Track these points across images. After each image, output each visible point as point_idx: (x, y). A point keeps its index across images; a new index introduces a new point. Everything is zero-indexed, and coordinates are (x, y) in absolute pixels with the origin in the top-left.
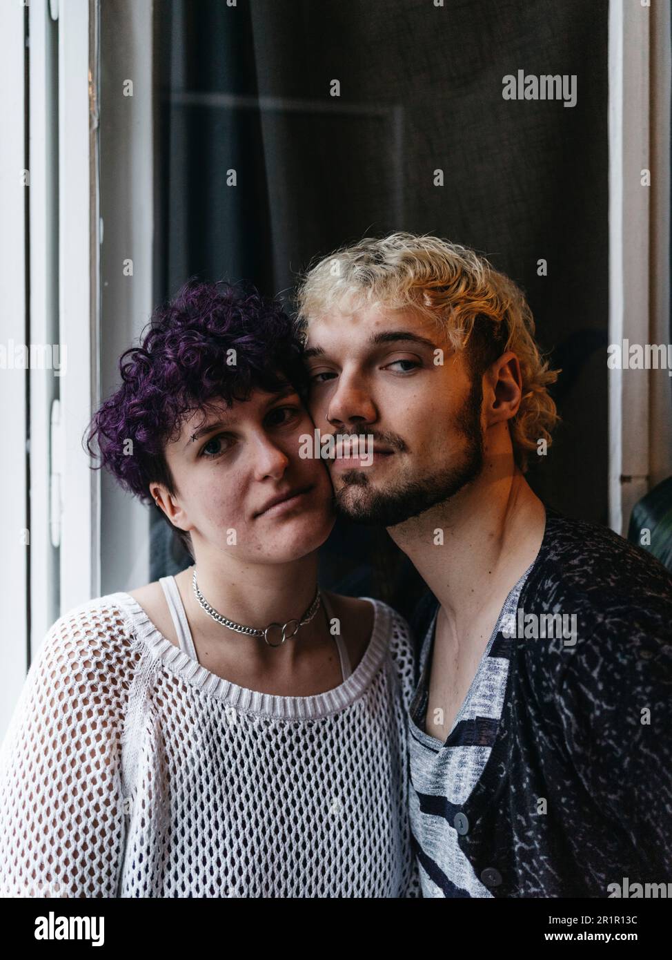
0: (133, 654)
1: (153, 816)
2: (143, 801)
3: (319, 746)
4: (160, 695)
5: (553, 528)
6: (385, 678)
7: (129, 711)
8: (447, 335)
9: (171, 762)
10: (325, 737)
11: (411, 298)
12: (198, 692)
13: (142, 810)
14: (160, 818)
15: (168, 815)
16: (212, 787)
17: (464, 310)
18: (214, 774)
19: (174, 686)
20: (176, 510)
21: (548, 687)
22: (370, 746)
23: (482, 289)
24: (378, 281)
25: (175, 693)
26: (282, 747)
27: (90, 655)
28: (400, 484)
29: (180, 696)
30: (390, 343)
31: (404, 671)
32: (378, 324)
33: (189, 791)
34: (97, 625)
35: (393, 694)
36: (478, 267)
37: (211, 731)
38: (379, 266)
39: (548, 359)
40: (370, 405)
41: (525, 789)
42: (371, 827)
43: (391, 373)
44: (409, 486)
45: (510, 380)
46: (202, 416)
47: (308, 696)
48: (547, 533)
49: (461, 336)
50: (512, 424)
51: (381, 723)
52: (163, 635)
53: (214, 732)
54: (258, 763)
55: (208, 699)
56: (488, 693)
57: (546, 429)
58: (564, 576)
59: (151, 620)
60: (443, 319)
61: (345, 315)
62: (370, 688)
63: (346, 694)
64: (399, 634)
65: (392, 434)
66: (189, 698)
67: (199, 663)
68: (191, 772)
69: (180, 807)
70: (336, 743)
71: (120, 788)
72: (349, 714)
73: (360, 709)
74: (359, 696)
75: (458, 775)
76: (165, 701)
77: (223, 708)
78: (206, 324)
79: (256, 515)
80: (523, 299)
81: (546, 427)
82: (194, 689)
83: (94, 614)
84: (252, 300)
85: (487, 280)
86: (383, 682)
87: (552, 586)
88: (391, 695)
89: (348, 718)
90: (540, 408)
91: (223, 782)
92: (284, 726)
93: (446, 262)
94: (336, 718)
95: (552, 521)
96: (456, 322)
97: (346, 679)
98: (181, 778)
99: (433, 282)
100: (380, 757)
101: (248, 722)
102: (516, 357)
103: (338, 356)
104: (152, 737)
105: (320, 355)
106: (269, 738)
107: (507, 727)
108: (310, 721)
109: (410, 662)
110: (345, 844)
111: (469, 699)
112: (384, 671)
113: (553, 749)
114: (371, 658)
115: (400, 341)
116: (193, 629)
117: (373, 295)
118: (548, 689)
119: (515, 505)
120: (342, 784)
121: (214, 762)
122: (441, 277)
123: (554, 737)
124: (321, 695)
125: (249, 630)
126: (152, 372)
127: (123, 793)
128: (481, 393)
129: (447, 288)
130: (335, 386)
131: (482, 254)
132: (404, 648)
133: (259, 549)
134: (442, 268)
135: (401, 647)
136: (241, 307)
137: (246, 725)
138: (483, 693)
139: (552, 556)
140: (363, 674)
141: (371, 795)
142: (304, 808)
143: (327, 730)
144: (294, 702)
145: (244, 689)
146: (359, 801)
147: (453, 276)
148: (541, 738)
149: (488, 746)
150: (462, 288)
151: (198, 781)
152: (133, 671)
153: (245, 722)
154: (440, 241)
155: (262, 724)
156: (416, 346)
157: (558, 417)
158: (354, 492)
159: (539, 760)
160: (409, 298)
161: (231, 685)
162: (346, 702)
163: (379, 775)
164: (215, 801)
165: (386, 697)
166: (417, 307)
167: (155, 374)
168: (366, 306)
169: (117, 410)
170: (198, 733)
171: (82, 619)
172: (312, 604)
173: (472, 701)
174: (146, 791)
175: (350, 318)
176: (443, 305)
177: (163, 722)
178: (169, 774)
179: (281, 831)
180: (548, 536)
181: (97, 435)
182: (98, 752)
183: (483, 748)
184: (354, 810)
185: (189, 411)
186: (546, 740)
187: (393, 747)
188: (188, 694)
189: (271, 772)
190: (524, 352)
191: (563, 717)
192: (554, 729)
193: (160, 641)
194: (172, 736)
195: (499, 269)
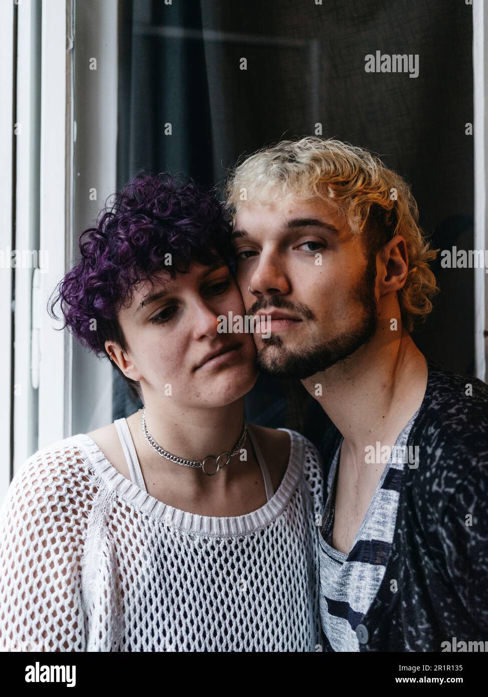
0: (91, 488)
1: (109, 629)
2: (101, 616)
3: (249, 557)
4: (115, 522)
5: (434, 379)
6: (300, 497)
7: (88, 537)
8: (347, 221)
9: (124, 580)
10: (254, 550)
11: (318, 191)
12: (147, 518)
13: (100, 624)
14: (116, 630)
15: (122, 627)
16: (160, 600)
17: (361, 201)
18: (161, 588)
19: (127, 514)
20: (127, 363)
21: (432, 519)
22: (290, 555)
23: (376, 184)
24: (291, 175)
25: (127, 520)
26: (218, 561)
27: (54, 489)
28: (309, 346)
29: (131, 522)
30: (301, 228)
31: (315, 490)
32: (290, 212)
33: (141, 604)
34: (60, 464)
35: (307, 509)
36: (373, 166)
37: (159, 551)
38: (292, 164)
39: (429, 240)
40: (284, 279)
41: (415, 605)
42: (292, 625)
43: (302, 252)
44: (317, 347)
45: (399, 258)
46: (150, 287)
47: (240, 516)
48: (430, 385)
49: (359, 223)
50: (400, 294)
51: (299, 534)
52: (117, 470)
53: (162, 552)
54: (199, 576)
55: (156, 523)
56: (382, 520)
57: (428, 297)
58: (444, 424)
59: (106, 457)
60: (344, 209)
61: (264, 204)
62: (289, 506)
63: (269, 512)
64: (310, 459)
65: (301, 304)
66: (140, 524)
67: (148, 492)
68: (142, 588)
69: (132, 619)
70: (262, 555)
71: (80, 604)
72: (273, 529)
73: (282, 524)
74: (281, 513)
75: (357, 587)
76: (119, 527)
77: (169, 530)
78: (151, 209)
79: (195, 369)
80: (409, 191)
81: (427, 295)
82: (144, 516)
83: (58, 455)
84: (189, 188)
85: (381, 176)
86: (299, 499)
87: (434, 433)
88: (305, 510)
89: (272, 532)
90: (422, 280)
91: (170, 595)
92: (220, 543)
93: (347, 161)
94: (262, 533)
95: (433, 374)
96: (355, 211)
97: (270, 499)
98: (133, 594)
99: (335, 178)
100: (298, 564)
101: (190, 541)
102: (404, 240)
103: (259, 237)
104: (108, 559)
105: (245, 237)
106: (208, 554)
107: (398, 550)
108: (241, 537)
109: (320, 482)
110: (271, 641)
111: (366, 523)
112: (300, 491)
113: (437, 571)
114: (289, 480)
115: (309, 226)
116: (142, 464)
117: (287, 188)
118: (432, 521)
119: (403, 360)
120: (268, 589)
121: (162, 578)
122: (343, 174)
123: (438, 561)
124: (250, 514)
125: (189, 463)
126: (107, 249)
127: (82, 608)
128: (375, 269)
129: (347, 183)
130: (256, 263)
131: (376, 155)
132: (315, 470)
133: (198, 396)
134: (344, 166)
135: (313, 470)
136: (180, 194)
137: (188, 544)
138: (378, 520)
139: (434, 405)
140: (283, 494)
141: (292, 596)
142: (237, 612)
143: (255, 544)
144: (228, 521)
145: (185, 513)
146: (282, 603)
147: (352, 173)
148: (426, 562)
149: (382, 564)
150: (360, 182)
151: (148, 596)
152: (91, 503)
153: (187, 541)
154: (343, 144)
155: (202, 542)
156: (321, 230)
157: (437, 288)
158: (272, 352)
159: (425, 580)
160: (316, 191)
161: (174, 510)
162: (270, 519)
163: (298, 579)
164: (163, 612)
165: (302, 512)
166: (323, 198)
167: (109, 252)
168: (282, 197)
169: (77, 281)
170: (147, 553)
171: (47, 458)
172: (240, 437)
173: (368, 525)
174: (103, 607)
175: (268, 207)
176: (344, 197)
177: (118, 546)
178: (122, 590)
179: (218, 634)
180: (430, 387)
181: (60, 301)
182: (60, 574)
183: (378, 567)
184: (279, 611)
185: (139, 283)
186: (431, 565)
187: (308, 555)
188: (139, 520)
189: (210, 583)
190: (410, 235)
191: (445, 546)
192: (437, 555)
193: (115, 475)
194: (125, 557)
195: (390, 168)
